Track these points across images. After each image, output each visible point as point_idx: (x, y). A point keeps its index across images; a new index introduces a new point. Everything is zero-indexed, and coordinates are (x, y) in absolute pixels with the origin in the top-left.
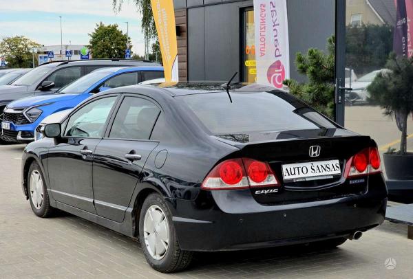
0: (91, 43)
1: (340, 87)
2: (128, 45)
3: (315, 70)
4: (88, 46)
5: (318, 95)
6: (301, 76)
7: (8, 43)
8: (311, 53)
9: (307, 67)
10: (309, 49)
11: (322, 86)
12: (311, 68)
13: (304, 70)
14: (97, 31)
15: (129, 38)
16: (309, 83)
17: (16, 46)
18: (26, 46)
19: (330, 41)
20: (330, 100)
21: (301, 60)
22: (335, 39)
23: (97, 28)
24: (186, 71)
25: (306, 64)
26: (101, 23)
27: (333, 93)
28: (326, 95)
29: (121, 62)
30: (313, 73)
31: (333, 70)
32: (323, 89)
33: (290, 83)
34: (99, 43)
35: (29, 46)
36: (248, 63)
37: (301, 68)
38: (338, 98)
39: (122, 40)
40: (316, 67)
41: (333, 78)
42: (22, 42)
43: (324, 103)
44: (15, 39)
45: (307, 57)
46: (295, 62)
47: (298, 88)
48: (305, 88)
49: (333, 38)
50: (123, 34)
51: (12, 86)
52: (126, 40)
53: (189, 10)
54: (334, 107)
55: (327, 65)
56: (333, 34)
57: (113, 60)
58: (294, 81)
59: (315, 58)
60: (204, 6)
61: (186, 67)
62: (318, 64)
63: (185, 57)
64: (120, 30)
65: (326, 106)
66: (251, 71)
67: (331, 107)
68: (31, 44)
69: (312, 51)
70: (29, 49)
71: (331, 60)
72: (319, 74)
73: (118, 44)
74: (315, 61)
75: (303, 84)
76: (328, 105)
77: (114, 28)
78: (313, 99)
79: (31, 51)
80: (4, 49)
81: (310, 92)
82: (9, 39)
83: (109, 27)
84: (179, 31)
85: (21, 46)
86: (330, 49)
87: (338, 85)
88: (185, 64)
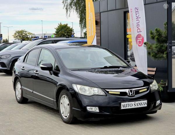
0: (56, 32)
1: (170, 45)
2: (73, 33)
3: (159, 38)
4: (54, 34)
5: (160, 49)
6: (152, 40)
7: (18, 33)
8: (156, 30)
9: (155, 37)
10: (156, 28)
11: (162, 44)
12: (157, 37)
13: (153, 38)
14: (58, 27)
15: (73, 30)
16: (156, 43)
17: (22, 34)
18: (26, 34)
19: (165, 24)
20: (165, 51)
21: (152, 33)
22: (167, 23)
23: (58, 25)
24: (100, 41)
25: (155, 35)
26: (61, 23)
27: (167, 48)
28: (163, 49)
29: (70, 38)
30: (158, 39)
31: (167, 37)
32: (162, 46)
33: (147, 44)
34: (60, 32)
35: (28, 34)
36: (128, 36)
37: (152, 37)
38: (169, 50)
39: (70, 31)
40: (159, 36)
41: (166, 41)
42: (24, 33)
43: (163, 52)
44: (21, 31)
45: (154, 32)
46: (149, 34)
47: (151, 46)
48: (154, 46)
49: (166, 23)
50: (71, 28)
51: (21, 50)
52: (72, 31)
53: (101, 13)
54: (167, 54)
55: (164, 35)
56: (166, 21)
57: (66, 38)
58: (149, 43)
59: (158, 32)
60: (108, 11)
61: (100, 39)
62: (160, 35)
63: (99, 35)
64: (69, 26)
65: (164, 54)
66: (129, 40)
67: (166, 54)
68: (29, 34)
69: (157, 29)
70: (28, 36)
71: (166, 33)
72: (160, 39)
73: (68, 33)
74: (158, 33)
75: (153, 44)
76: (165, 53)
77: (66, 25)
78: (158, 51)
79: (28, 37)
80: (16, 36)
81: (156, 48)
82: (18, 31)
83: (64, 25)
84: (97, 23)
85: (24, 34)
86: (165, 28)
87: (169, 44)
88: (99, 38)
